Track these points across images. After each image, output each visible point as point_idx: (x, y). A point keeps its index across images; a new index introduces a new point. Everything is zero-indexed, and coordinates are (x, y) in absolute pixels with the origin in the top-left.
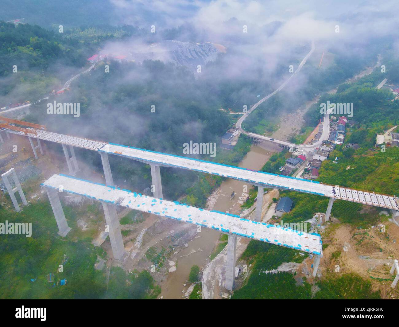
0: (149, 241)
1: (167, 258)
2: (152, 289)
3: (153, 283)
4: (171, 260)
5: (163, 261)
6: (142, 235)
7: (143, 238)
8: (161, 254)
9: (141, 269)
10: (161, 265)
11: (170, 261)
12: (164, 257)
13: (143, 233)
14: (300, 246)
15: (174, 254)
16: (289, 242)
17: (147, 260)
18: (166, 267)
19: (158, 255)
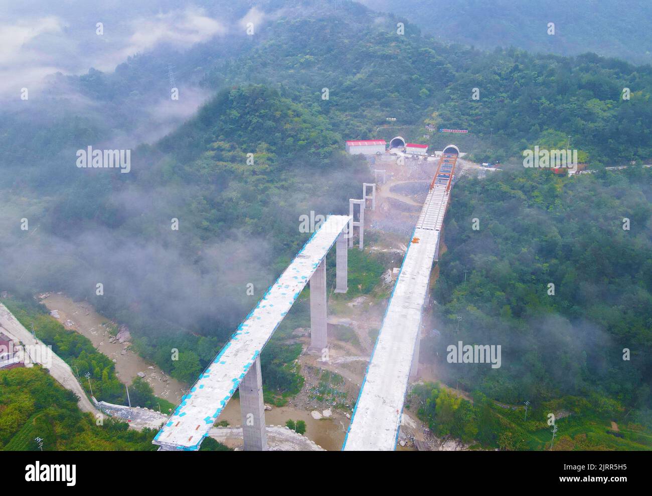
0: (353, 372)
1: (335, 404)
2: (283, 397)
3: (291, 396)
4: (333, 411)
5: (327, 400)
6: (358, 359)
7: (352, 363)
8: (337, 393)
9: (304, 373)
10: (320, 399)
11: (331, 410)
12: (334, 400)
13: (361, 360)
14: (181, 415)
15: (345, 413)
16: (194, 402)
17: (320, 376)
18: (319, 407)
19: (333, 389)
